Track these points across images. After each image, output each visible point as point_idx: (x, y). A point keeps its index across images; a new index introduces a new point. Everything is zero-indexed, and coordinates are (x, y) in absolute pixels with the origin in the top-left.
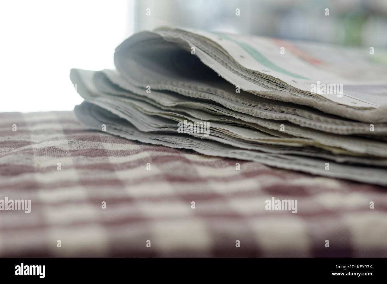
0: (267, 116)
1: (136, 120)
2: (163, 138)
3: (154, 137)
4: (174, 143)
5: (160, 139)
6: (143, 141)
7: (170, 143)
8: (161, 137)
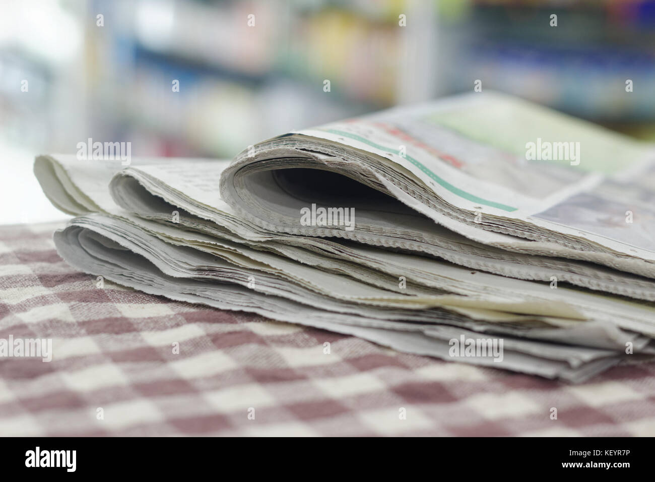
0: (530, 275)
1: (157, 256)
2: (203, 293)
3: (188, 288)
4: (218, 301)
5: (198, 294)
6: (173, 298)
7: (214, 300)
8: (198, 289)
